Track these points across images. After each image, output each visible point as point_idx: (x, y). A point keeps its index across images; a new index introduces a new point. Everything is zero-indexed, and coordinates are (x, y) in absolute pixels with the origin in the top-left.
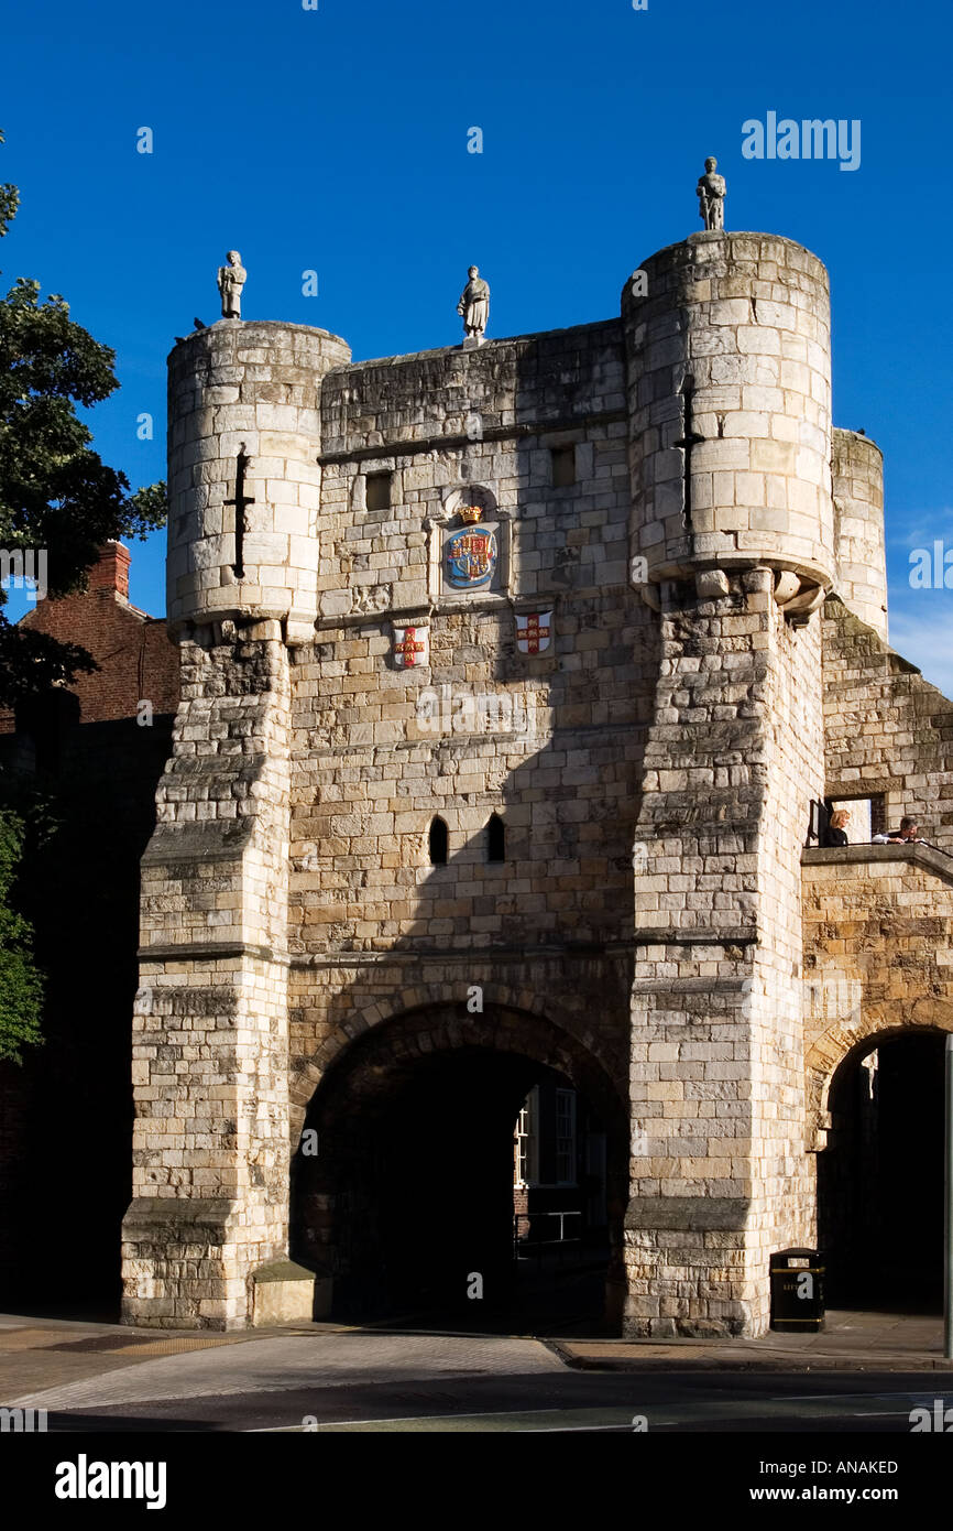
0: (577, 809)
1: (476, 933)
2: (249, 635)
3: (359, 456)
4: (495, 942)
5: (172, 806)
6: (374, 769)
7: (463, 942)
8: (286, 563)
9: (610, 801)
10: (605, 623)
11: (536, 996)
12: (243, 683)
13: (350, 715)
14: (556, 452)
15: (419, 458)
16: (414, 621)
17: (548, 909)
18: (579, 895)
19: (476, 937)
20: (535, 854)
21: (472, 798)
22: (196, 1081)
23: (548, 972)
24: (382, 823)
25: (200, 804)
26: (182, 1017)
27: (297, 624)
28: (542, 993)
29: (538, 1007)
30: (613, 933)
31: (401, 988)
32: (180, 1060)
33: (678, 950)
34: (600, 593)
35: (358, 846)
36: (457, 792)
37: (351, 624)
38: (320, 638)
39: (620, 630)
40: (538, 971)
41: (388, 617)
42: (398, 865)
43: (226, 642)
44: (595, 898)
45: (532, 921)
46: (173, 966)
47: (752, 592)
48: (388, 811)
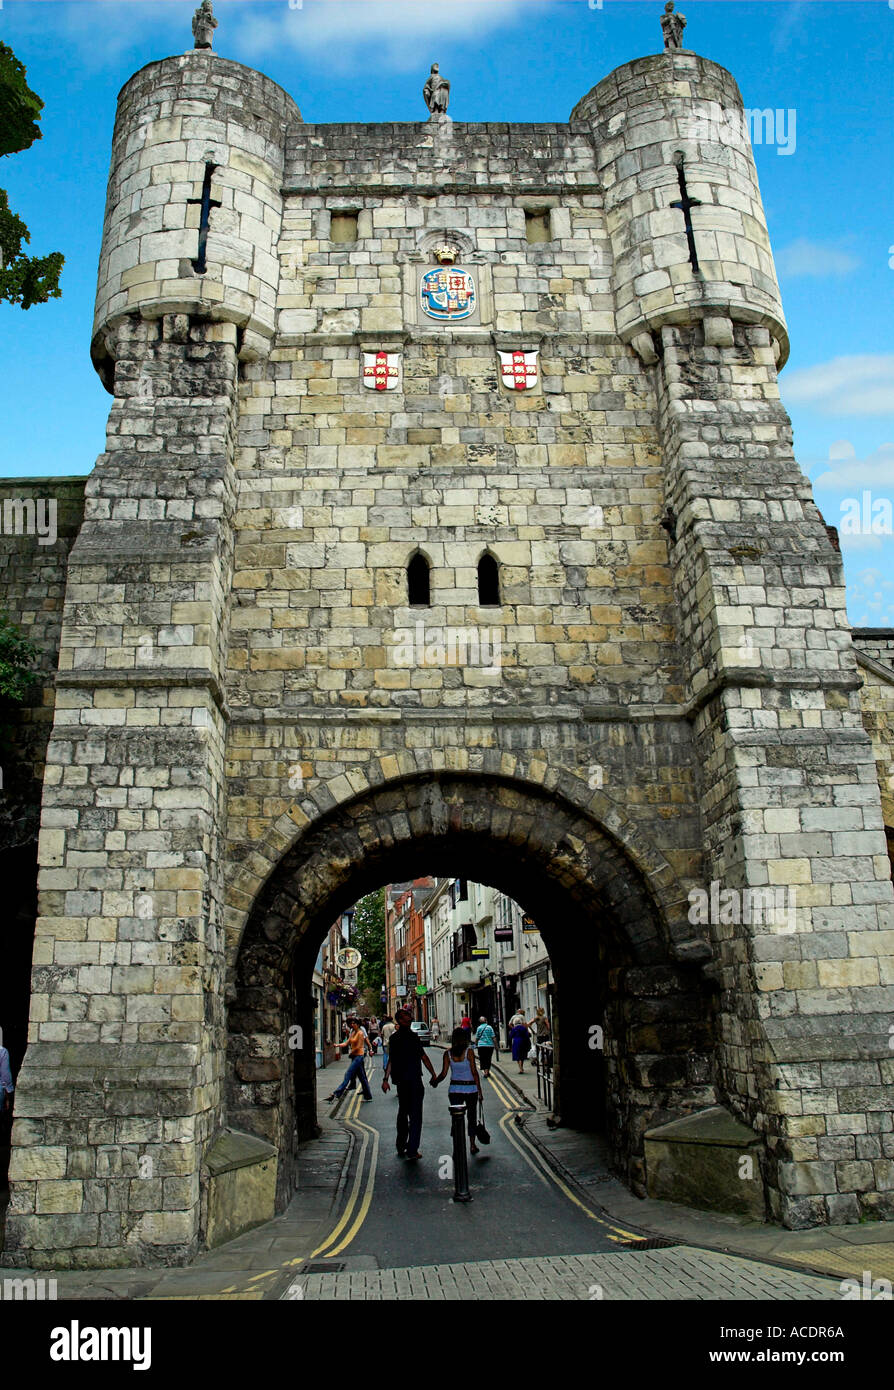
0: (582, 552)
1: (472, 687)
2: (203, 334)
3: (326, 192)
4: (495, 699)
5: (106, 502)
6: (340, 494)
7: (454, 698)
8: (249, 270)
9: (617, 544)
10: (593, 369)
11: (549, 766)
12: (193, 384)
13: (309, 437)
14: (529, 215)
15: (389, 202)
16: (386, 346)
17: (559, 661)
18: (592, 647)
19: (470, 693)
20: (538, 598)
21: (460, 532)
22: (138, 861)
23: (561, 739)
24: (352, 553)
25: (145, 502)
26: (120, 767)
27: (253, 334)
28: (556, 763)
29: (552, 782)
30: (634, 693)
31: (378, 754)
32: (114, 829)
33: (775, 695)
34: (587, 340)
35: (321, 579)
36: (442, 524)
37: (313, 344)
38: (275, 355)
39: (609, 377)
40: (549, 736)
41: (356, 341)
42: (371, 603)
43: (175, 340)
44: (610, 651)
45: (539, 676)
46: (105, 697)
47: (757, 346)
48: (359, 541)
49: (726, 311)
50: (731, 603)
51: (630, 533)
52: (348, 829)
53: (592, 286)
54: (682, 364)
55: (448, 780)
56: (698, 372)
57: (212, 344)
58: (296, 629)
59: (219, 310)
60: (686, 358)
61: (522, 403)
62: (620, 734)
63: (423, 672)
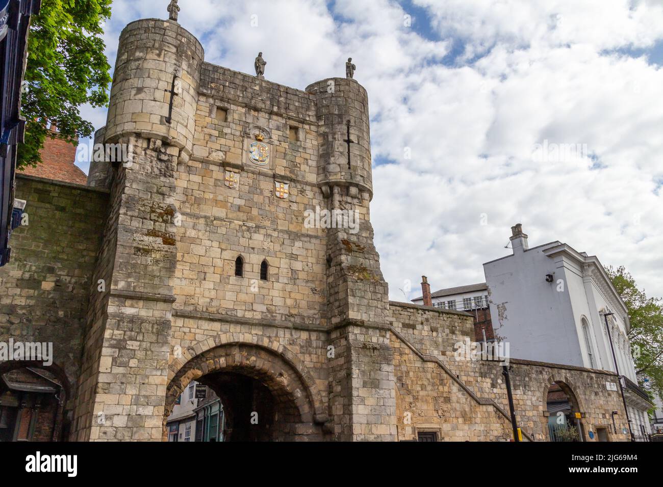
0: (298, 266)
1: (255, 311)
2: (166, 150)
3: (215, 98)
4: (263, 317)
6: (212, 227)
7: (249, 314)
8: (186, 126)
9: (310, 264)
10: (307, 195)
11: (280, 344)
12: (160, 171)
13: (201, 201)
14: (291, 129)
15: (239, 109)
16: (234, 170)
17: (285, 305)
18: (298, 302)
19: (255, 313)
20: (281, 280)
21: (256, 250)
22: (142, 372)
23: (285, 334)
24: (216, 252)
25: (145, 221)
26: (138, 333)
27: (184, 153)
28: (282, 343)
29: (281, 350)
30: (311, 320)
31: (220, 333)
32: (133, 358)
33: (364, 330)
34: (307, 184)
35: (203, 261)
36: (250, 246)
37: (205, 162)
38: (190, 163)
39: (312, 199)
40: (281, 333)
41: (224, 165)
42: (222, 273)
43: (155, 150)
44: (303, 304)
45: (279, 310)
46: (128, 302)
47: (364, 199)
48: (219, 248)
49: (357, 185)
50: (354, 296)
51: (314, 260)
52: (204, 362)
53: (310, 162)
54: (340, 201)
55: (242, 346)
56: (344, 205)
57: (169, 155)
58: (192, 279)
59: (175, 142)
60: (341, 200)
61: (282, 204)
62: (304, 335)
63: (239, 303)
